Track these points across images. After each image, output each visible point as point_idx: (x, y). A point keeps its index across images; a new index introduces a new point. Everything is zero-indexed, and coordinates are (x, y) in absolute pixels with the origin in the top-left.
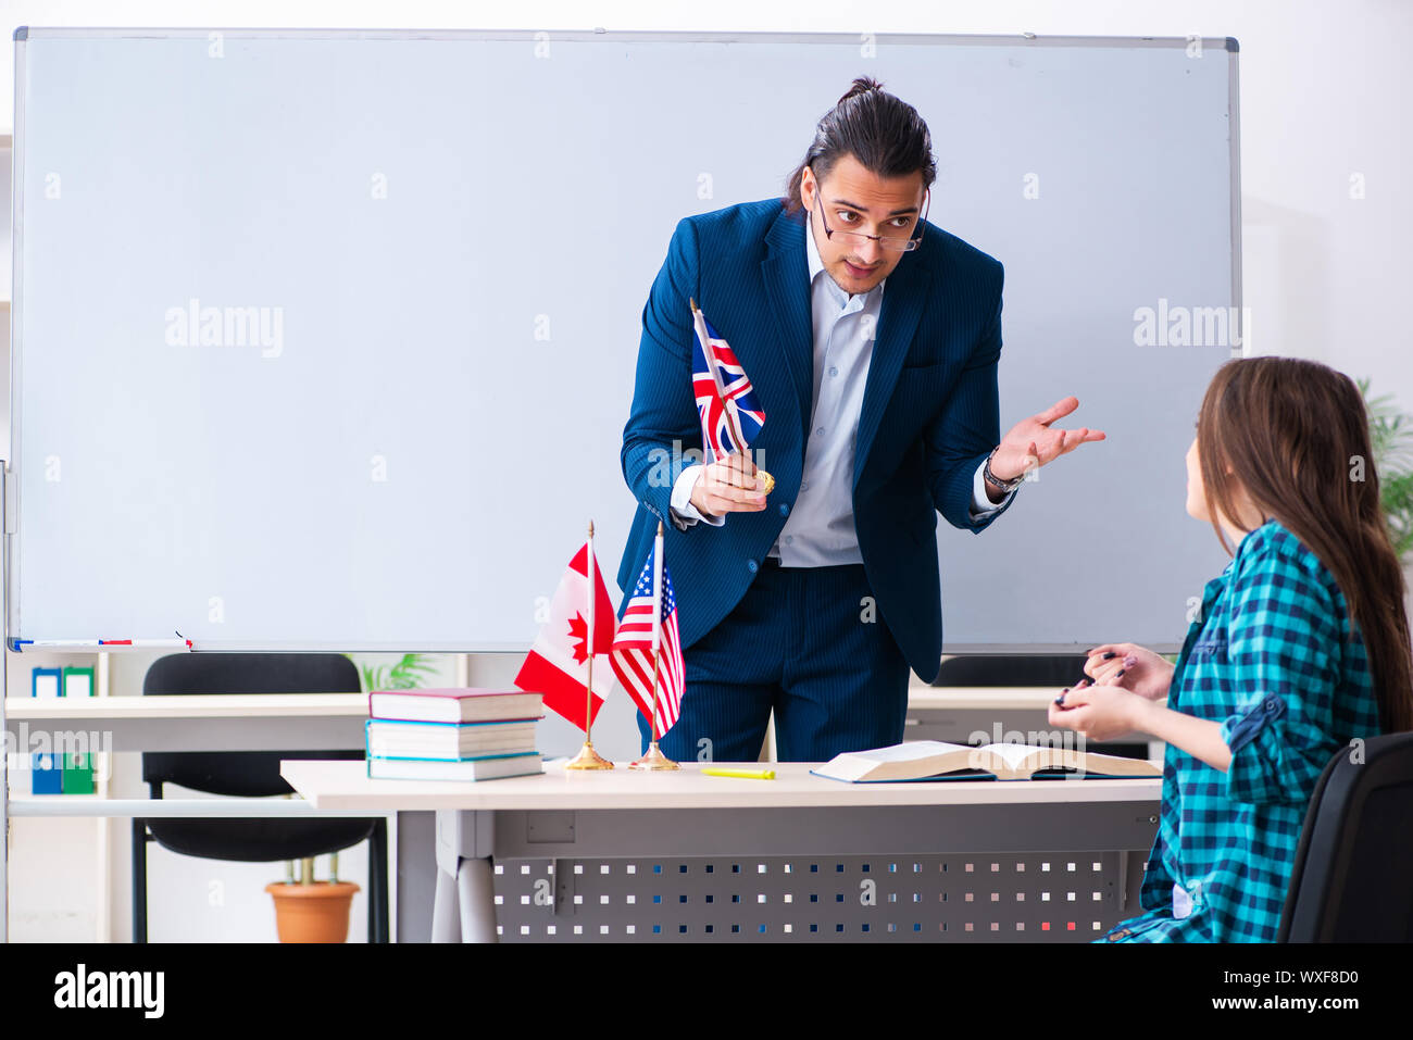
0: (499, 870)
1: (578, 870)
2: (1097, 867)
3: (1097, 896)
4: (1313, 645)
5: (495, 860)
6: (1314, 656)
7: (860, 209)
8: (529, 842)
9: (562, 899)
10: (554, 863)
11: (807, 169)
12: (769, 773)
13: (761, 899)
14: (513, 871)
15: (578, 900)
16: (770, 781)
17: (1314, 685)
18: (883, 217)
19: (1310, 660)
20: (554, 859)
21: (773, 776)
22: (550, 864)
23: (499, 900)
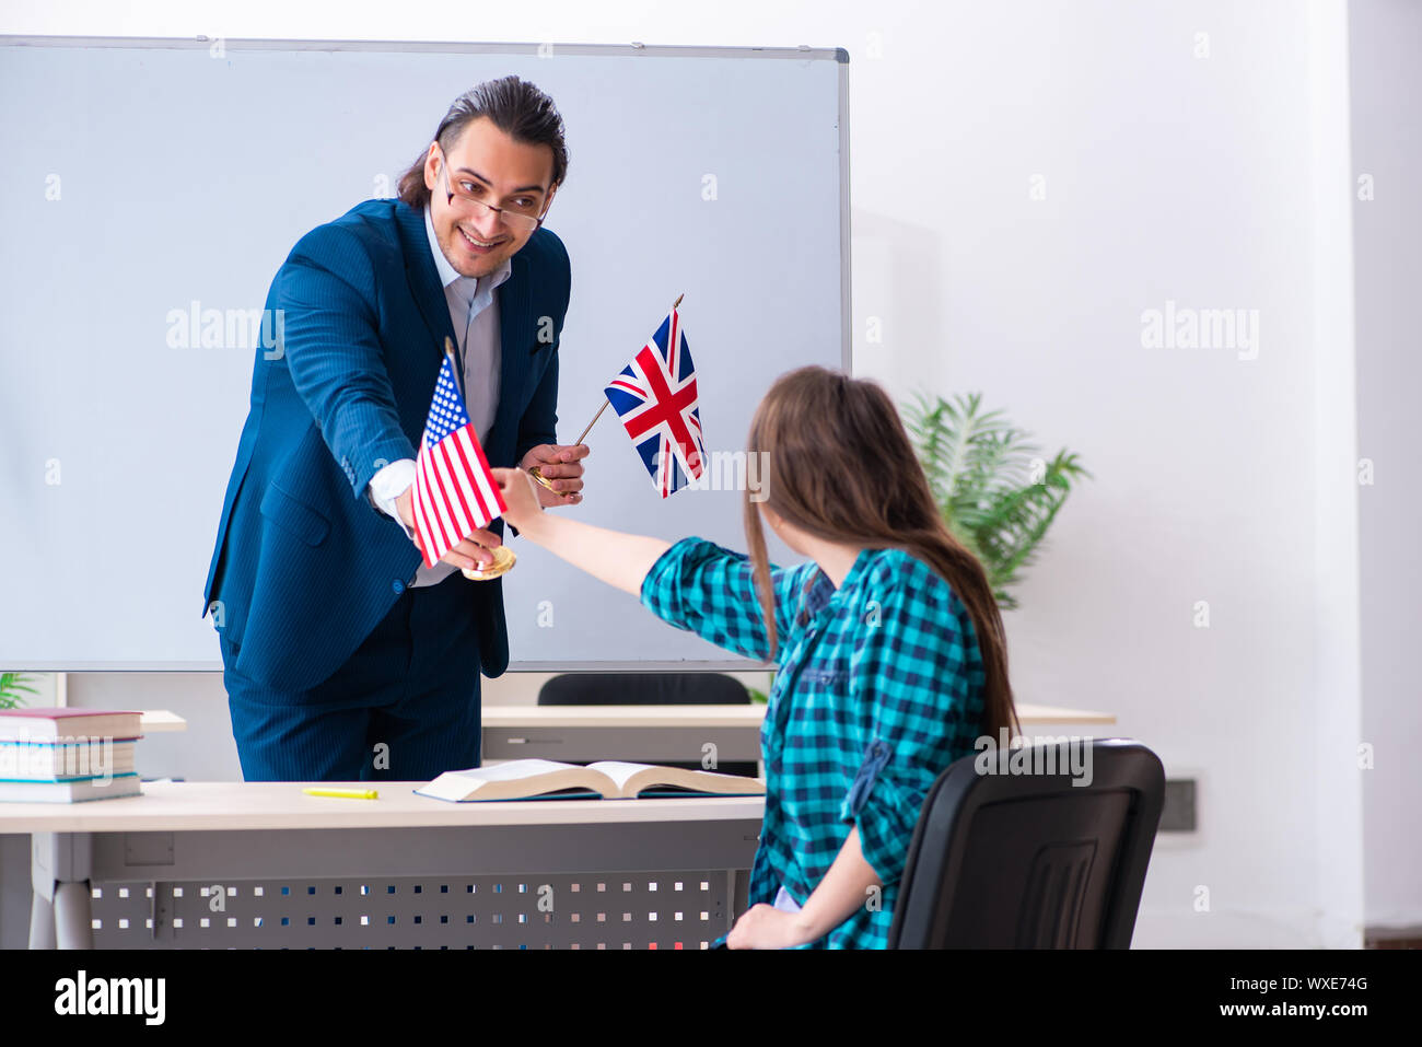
0: (97, 893)
1: (178, 892)
2: (705, 886)
3: (705, 916)
4: (936, 686)
5: (92, 883)
6: (936, 700)
7: (485, 181)
8: (127, 865)
9: (161, 923)
10: (154, 886)
11: (435, 143)
12: (371, 793)
13: (364, 921)
14: (111, 894)
15: (178, 923)
16: (372, 801)
17: (935, 728)
18: (507, 192)
19: (930, 703)
20: (153, 882)
21: (375, 796)
22: (149, 887)
23: (97, 924)
